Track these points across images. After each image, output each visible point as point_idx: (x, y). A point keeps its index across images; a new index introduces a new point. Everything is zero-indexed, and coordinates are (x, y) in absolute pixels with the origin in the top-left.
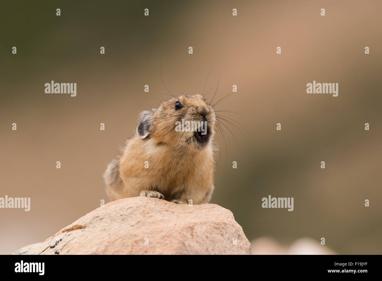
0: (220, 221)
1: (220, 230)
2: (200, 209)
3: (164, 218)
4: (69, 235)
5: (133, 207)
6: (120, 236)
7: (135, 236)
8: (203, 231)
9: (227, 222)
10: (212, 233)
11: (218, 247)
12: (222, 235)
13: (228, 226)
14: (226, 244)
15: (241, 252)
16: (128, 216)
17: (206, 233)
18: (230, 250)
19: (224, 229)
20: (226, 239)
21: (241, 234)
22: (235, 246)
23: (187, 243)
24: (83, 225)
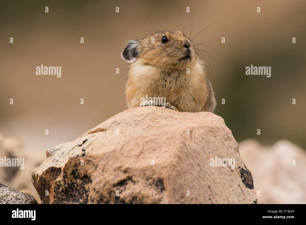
0: (213, 126)
1: (214, 133)
2: (198, 116)
3: (168, 123)
4: (93, 136)
5: (144, 114)
6: (133, 137)
7: (146, 137)
8: (200, 133)
9: (219, 127)
10: (207, 135)
11: (212, 146)
12: (215, 137)
13: (220, 130)
14: (218, 144)
15: (230, 151)
16: (140, 121)
17: (202, 135)
18: (221, 149)
19: (217, 132)
20: (219, 140)
21: (230, 136)
22: (226, 146)
23: (187, 143)
24: (104, 128)
